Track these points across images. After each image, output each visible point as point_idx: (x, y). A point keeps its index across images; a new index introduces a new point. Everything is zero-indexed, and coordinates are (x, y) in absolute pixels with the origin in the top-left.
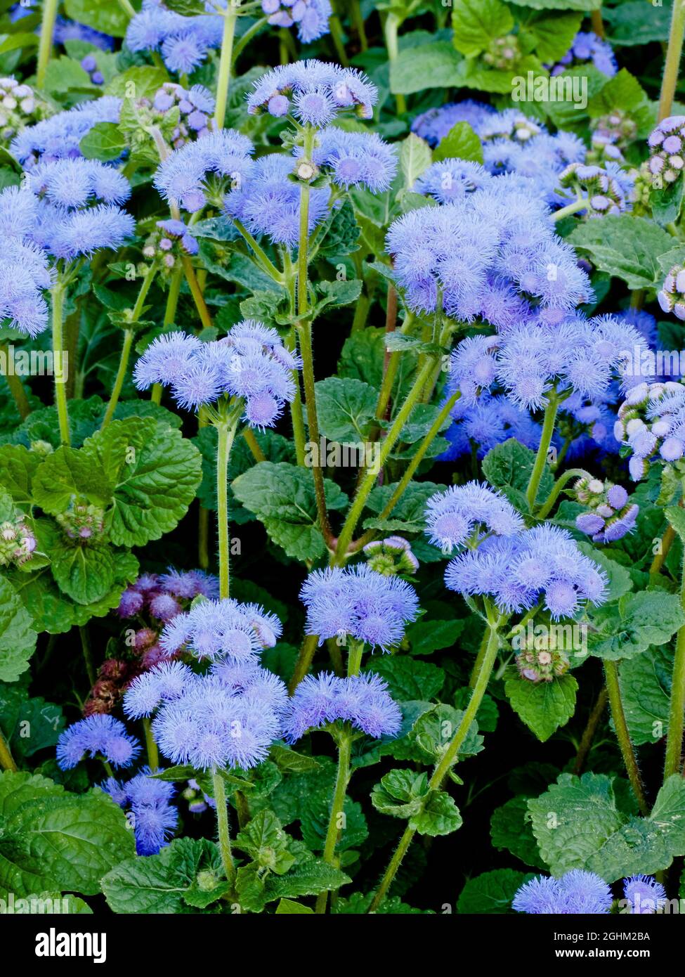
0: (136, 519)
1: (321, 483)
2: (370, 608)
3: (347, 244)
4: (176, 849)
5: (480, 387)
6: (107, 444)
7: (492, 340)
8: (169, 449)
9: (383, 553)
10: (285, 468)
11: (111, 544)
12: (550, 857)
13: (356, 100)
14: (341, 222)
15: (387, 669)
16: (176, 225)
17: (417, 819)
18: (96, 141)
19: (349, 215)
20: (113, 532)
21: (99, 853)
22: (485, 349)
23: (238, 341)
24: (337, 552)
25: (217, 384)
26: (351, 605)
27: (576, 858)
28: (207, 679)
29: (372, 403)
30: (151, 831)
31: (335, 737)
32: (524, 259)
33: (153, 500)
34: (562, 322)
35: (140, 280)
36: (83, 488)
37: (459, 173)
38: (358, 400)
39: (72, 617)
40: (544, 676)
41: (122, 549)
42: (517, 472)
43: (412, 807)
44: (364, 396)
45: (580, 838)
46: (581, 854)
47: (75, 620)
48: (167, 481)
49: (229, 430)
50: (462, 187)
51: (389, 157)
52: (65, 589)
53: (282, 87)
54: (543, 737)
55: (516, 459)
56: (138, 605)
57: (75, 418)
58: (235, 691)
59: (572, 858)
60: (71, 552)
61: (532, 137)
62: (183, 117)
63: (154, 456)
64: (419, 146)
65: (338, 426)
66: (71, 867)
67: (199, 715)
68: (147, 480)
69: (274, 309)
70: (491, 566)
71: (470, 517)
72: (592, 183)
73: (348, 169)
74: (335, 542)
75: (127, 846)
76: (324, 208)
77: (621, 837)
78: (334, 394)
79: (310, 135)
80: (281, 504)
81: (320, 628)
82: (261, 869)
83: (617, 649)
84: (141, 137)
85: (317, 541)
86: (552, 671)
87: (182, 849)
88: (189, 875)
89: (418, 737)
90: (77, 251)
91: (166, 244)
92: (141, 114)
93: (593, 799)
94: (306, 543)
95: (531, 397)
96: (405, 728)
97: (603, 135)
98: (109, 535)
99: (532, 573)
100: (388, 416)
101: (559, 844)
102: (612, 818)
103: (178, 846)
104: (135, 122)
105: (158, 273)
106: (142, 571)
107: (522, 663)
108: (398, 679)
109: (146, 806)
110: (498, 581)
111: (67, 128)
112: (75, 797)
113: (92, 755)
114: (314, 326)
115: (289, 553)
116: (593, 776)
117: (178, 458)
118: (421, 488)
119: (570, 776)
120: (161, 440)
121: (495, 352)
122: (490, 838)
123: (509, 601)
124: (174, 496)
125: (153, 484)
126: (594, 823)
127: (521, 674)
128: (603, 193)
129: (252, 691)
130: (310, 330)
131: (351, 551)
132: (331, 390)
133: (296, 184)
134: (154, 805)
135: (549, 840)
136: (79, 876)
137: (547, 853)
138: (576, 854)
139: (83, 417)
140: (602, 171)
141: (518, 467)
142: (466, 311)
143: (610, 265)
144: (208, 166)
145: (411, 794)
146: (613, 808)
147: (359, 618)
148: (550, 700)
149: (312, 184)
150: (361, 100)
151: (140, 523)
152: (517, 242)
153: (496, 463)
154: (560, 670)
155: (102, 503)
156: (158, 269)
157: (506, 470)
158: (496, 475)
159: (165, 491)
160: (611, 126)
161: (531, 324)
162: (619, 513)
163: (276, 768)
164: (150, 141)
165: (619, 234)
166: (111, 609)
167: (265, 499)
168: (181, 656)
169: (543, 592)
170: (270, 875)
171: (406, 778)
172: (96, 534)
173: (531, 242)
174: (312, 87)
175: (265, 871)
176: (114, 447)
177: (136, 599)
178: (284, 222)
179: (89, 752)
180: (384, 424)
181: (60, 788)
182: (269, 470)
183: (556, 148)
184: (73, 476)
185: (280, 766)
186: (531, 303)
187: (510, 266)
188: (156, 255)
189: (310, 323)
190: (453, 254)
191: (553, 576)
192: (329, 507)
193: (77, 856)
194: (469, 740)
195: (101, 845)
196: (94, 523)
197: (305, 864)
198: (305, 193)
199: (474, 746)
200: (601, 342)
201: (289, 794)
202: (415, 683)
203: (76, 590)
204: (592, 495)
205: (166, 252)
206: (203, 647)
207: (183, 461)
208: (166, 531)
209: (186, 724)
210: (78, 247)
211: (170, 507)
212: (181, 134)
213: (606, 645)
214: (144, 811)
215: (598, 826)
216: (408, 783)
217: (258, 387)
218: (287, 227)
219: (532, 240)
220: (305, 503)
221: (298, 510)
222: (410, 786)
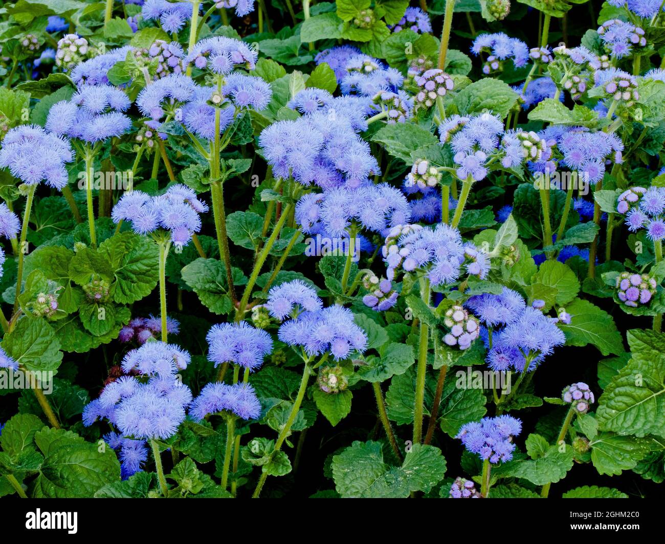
0: (129, 289)
1: (230, 271)
2: (244, 347)
3: (245, 138)
4: (138, 478)
5: (311, 223)
6: (113, 246)
7: (320, 196)
8: (147, 250)
9: (263, 312)
10: (212, 261)
11: (114, 302)
12: (341, 490)
13: (245, 60)
14: (243, 125)
15: (269, 375)
16: (154, 123)
17: (266, 467)
18: (117, 72)
19: (247, 122)
20: (115, 296)
21: (98, 477)
22: (315, 201)
23: (171, 196)
24: (240, 310)
25: (157, 221)
26: (234, 345)
27: (357, 491)
28: (148, 387)
29: (261, 226)
30: (132, 463)
31: (224, 418)
32: (339, 151)
33: (137, 278)
34: (359, 187)
35: (135, 154)
36: (97, 271)
37: (314, 96)
38: (253, 224)
39: (91, 343)
40: (333, 390)
41: (121, 305)
42: (339, 268)
43: (263, 460)
44: (257, 222)
45: (360, 479)
46: (359, 488)
47: (92, 345)
48: (145, 268)
49: (165, 246)
50: (316, 104)
51: (267, 90)
52: (87, 327)
53: (203, 52)
54: (334, 423)
55: (339, 260)
56: (131, 335)
57: (102, 228)
58: (162, 394)
59: (355, 490)
60: (91, 306)
61: (373, 70)
62: (166, 59)
63: (138, 254)
64: (298, 77)
65: (241, 239)
66: (82, 484)
67: (140, 408)
68: (134, 267)
69: (201, 175)
70: (303, 328)
71: (292, 301)
72: (390, 103)
73: (243, 98)
74: (239, 304)
75: (115, 474)
76: (230, 118)
77: (384, 479)
78: (240, 221)
79: (220, 78)
80: (208, 282)
81: (215, 357)
82: (183, 490)
83: (376, 376)
84: (137, 73)
85: (228, 304)
86: (338, 388)
87: (141, 478)
88: (144, 493)
89: (268, 420)
90: (96, 138)
91: (149, 134)
92: (138, 60)
93: (371, 456)
94: (221, 305)
95: (338, 229)
96: (262, 415)
97: (414, 70)
98: (113, 297)
99: (324, 334)
100: (268, 234)
101: (347, 482)
102: (380, 467)
103: (139, 476)
104: (134, 65)
105: (145, 150)
106: (133, 317)
107: (321, 382)
108: (275, 380)
109: (130, 448)
110: (306, 337)
111: (103, 64)
112: (88, 444)
113: (101, 419)
114: (224, 184)
115: (211, 311)
116: (373, 443)
117: (152, 255)
118: (288, 274)
119: (360, 442)
120: (143, 245)
121: (320, 203)
122: (323, 472)
123: (312, 350)
124: (149, 276)
125: (138, 269)
126: (369, 471)
127: (320, 388)
128: (396, 108)
129: (172, 394)
130: (222, 186)
131: (247, 309)
132: (238, 218)
133: (212, 107)
134: (134, 448)
135: (342, 480)
136: (86, 490)
137: (340, 488)
138: (357, 488)
139: (106, 228)
140: (396, 95)
141: (340, 265)
142: (306, 180)
143: (397, 151)
144: (165, 94)
145: (265, 452)
146: (382, 462)
147: (238, 352)
148: (338, 403)
149: (221, 107)
150: (248, 60)
151: (130, 291)
152: (335, 141)
153: (328, 262)
154: (342, 387)
155: (108, 279)
156: (145, 148)
157: (333, 267)
158: (328, 269)
159: (144, 273)
160: (419, 64)
161: (342, 188)
162: (387, 295)
163: (192, 434)
164: (141, 76)
165: (403, 134)
166: (112, 339)
167: (199, 280)
168: (132, 373)
169: (329, 344)
170: (189, 494)
171: (262, 443)
172: (104, 297)
173: (343, 141)
174: (220, 52)
175: (186, 492)
176: (117, 248)
177: (130, 332)
178: (207, 126)
179: (100, 417)
180: (265, 239)
181: (82, 439)
182: (203, 262)
183: (386, 77)
184: (92, 263)
185: (195, 433)
186: (342, 176)
187: (330, 154)
188: (143, 140)
189: (222, 183)
190: (295, 148)
191: (336, 336)
192: (235, 284)
193: (85, 479)
194: (298, 422)
195: (100, 472)
196: (103, 291)
197: (209, 488)
198: (218, 111)
199: (301, 425)
200: (380, 198)
201: (212, 444)
202: (285, 383)
203: (94, 327)
204: (372, 285)
205: (149, 139)
206: (145, 368)
207: (155, 257)
208: (145, 296)
209: (132, 413)
210: (98, 136)
211: (147, 282)
212: (164, 69)
213: (370, 374)
214: (128, 451)
215: (371, 472)
216: (263, 445)
217: (178, 224)
218: (209, 129)
219: (344, 139)
220: (222, 281)
221: (218, 286)
222: (264, 447)
